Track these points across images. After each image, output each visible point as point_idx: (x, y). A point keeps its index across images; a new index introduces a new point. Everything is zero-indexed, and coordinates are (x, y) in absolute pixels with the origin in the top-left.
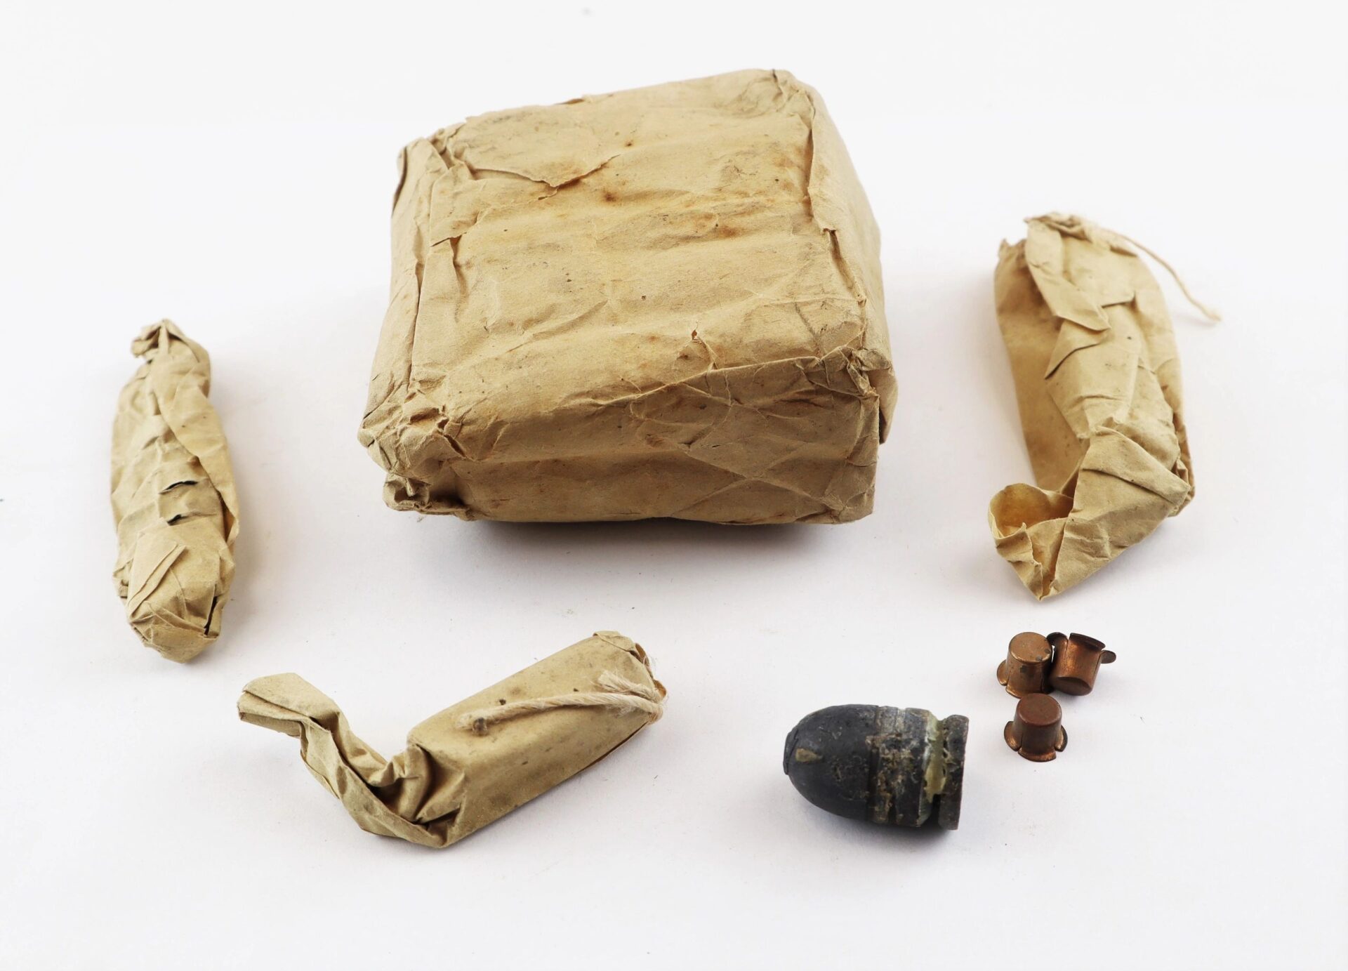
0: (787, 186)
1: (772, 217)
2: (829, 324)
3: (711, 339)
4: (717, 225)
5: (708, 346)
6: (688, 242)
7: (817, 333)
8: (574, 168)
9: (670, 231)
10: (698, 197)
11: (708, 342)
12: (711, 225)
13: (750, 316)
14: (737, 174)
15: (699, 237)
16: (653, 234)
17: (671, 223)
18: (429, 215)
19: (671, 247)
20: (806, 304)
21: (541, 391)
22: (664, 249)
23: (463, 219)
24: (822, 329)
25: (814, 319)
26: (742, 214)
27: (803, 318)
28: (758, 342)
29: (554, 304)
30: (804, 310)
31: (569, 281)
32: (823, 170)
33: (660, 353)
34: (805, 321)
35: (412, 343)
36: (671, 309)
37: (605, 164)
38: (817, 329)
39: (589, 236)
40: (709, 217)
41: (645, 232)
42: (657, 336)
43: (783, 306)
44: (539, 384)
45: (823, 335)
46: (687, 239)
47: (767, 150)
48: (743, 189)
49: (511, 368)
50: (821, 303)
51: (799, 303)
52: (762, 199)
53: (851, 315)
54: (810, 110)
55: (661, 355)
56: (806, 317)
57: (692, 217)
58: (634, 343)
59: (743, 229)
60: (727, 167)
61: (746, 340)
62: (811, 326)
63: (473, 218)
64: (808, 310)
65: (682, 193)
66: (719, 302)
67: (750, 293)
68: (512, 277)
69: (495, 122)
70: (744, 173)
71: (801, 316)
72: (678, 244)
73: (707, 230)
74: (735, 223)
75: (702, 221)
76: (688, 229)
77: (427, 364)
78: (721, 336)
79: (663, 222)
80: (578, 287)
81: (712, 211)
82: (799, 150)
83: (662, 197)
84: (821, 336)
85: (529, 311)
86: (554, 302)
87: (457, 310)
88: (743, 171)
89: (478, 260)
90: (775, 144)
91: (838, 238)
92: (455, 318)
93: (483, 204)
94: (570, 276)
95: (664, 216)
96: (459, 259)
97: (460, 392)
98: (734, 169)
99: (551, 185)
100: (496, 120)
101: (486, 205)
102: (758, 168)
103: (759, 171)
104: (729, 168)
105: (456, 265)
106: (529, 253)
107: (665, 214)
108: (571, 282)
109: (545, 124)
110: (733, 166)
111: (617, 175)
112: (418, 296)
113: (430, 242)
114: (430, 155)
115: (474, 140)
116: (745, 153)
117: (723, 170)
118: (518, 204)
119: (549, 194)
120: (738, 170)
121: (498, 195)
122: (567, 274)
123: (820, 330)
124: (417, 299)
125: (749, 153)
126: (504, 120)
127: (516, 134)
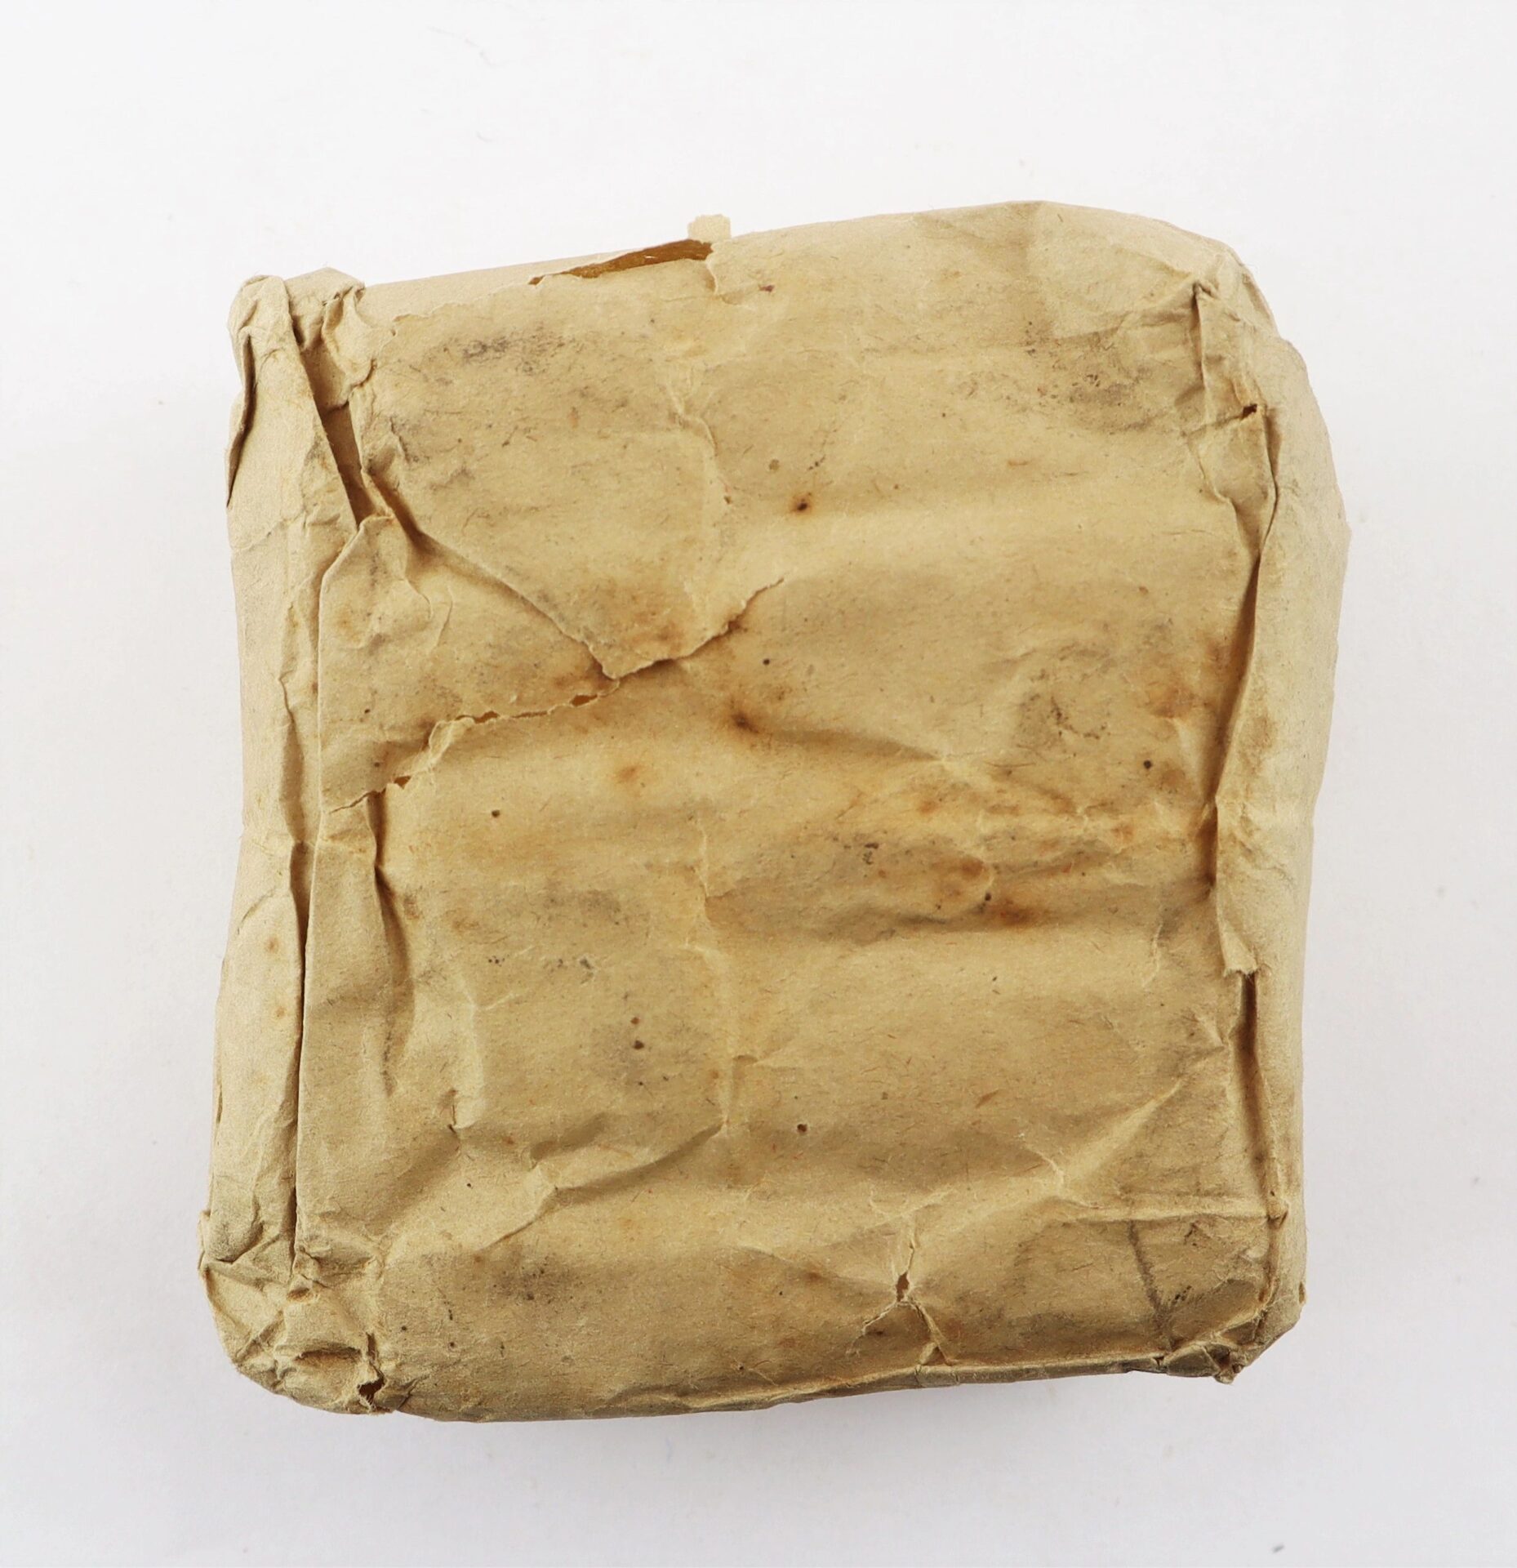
0: (1169, 778)
1: (1118, 887)
2: (1195, 1287)
3: (938, 1303)
4: (988, 898)
5: (929, 1318)
6: (916, 929)
7: (1165, 1306)
8: (661, 620)
9: (880, 896)
10: (953, 786)
11: (930, 1309)
12: (977, 890)
13: (1027, 1250)
14: (1055, 729)
15: (942, 922)
16: (836, 901)
17: (882, 874)
18: (315, 688)
19: (876, 939)
20: (1152, 1224)
21: (571, 1370)
22: (862, 942)
23: (397, 737)
24: (1177, 1297)
25: (1163, 1267)
26: (1052, 870)
27: (1140, 1260)
28: (1035, 1320)
29: (602, 1115)
30: (1149, 1239)
31: (639, 1045)
32: (1264, 727)
33: (828, 1317)
34: (1145, 1268)
35: (295, 1122)
36: (861, 1167)
37: (740, 617)
38: (1166, 1295)
39: (688, 870)
40: (972, 869)
41: (819, 889)
42: (821, 1273)
43: (1101, 1227)
44: (568, 1353)
45: (1177, 1309)
46: (915, 922)
47: (1139, 651)
48: (1061, 786)
49: (510, 1294)
50: (1186, 1228)
51: (1139, 1221)
52: (1100, 827)
53: (1246, 1262)
54: (1265, 494)
55: (826, 1323)
56: (1148, 1258)
57: (934, 866)
58: (772, 1279)
59: (1046, 912)
60: (1034, 698)
61: (1014, 1313)
62: (1156, 1283)
63: (421, 734)
64: (1155, 1241)
65: (917, 755)
66: (966, 1167)
67: (1038, 1158)
68: (511, 995)
69: (468, 356)
70: (1071, 728)
71: (1140, 1255)
72: (892, 932)
73: (965, 905)
74: (1031, 892)
75: (955, 877)
76: (919, 897)
77: (329, 1213)
78: (961, 1299)
79: (863, 870)
80: (658, 1072)
81: (980, 854)
82: (1215, 652)
83: (868, 754)
84: (1171, 1311)
85: (548, 1114)
86: (603, 1109)
87: (388, 1039)
88: (1070, 722)
89: (432, 908)
90: (1160, 628)
91: (1259, 1000)
92: (385, 1073)
93: (443, 695)
94: (641, 1027)
95: (868, 846)
96: (389, 870)
97: (404, 1329)
98: (1049, 709)
99: (605, 671)
100: (472, 351)
101: (450, 700)
102: (1109, 714)
103: (1109, 726)
104: (1038, 703)
105: (382, 885)
106: (550, 919)
107: (871, 841)
108: (642, 1053)
109: (596, 400)
110: (1048, 698)
111: (767, 662)
112: (299, 972)
113: (320, 795)
114: (309, 446)
115: (416, 429)
116: (1084, 653)
117: (1023, 705)
118: (525, 711)
119: (600, 687)
120: (1059, 715)
121: (479, 669)
122: (635, 1021)
123: (1173, 1297)
124: (298, 982)
125: (1093, 654)
126: (491, 353)
127: (522, 425)
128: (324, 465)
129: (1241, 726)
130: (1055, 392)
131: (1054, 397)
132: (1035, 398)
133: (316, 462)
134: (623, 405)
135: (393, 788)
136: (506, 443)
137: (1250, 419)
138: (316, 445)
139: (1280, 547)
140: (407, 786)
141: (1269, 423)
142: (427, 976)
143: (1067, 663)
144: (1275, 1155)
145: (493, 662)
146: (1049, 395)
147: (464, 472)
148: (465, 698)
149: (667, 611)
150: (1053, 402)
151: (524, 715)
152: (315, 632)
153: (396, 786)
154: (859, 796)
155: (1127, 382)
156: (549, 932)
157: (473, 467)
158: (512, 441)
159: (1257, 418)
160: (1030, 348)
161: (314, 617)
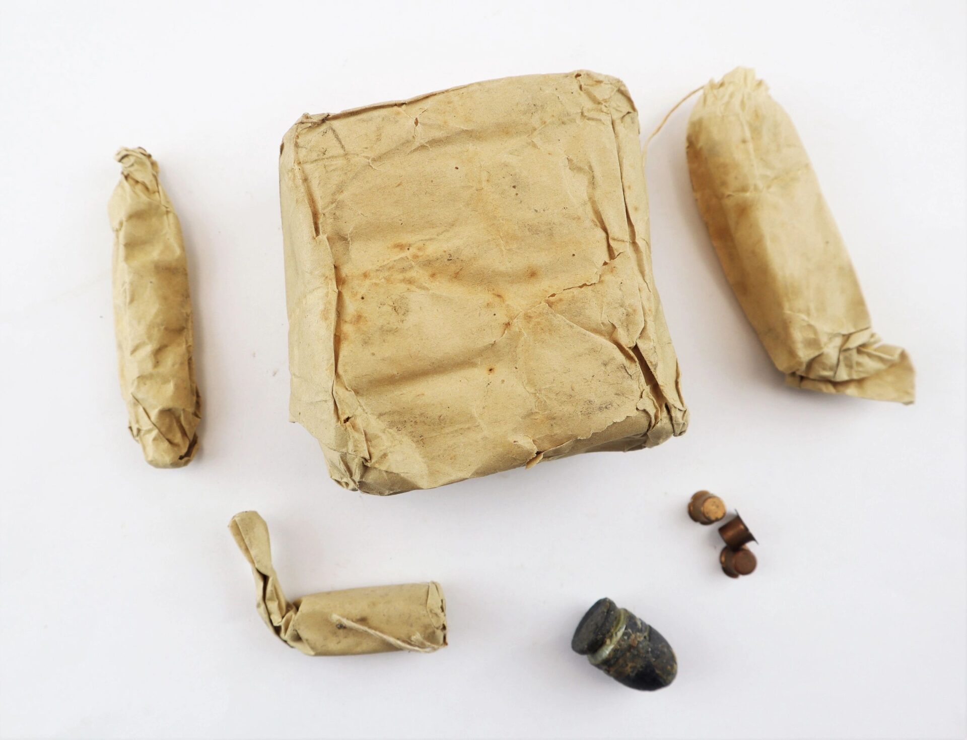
14: (396, 305)
47: (372, 335)
62: (334, 136)
87: (593, 183)
88: (391, 308)
89: (588, 223)
90: (366, 343)
91: (314, 229)
92: (593, 172)
93: (598, 291)
94: (515, 193)
95: (451, 260)
96: (604, 235)
97: (572, 93)
98: (399, 311)
99: (547, 305)
100: (610, 406)
101: (595, 290)
102: (379, 312)
103: (377, 309)
104: (403, 312)
105: (605, 230)
106: (550, 224)
107: (450, 261)
108: (513, 185)
109: (566, 394)
110: (400, 315)
111: (495, 315)
112: (626, 200)
113: (631, 256)
114: (657, 369)
115: (624, 377)
116: (390, 331)
117: (408, 311)
118: (571, 290)
119: (547, 300)
120: (395, 310)
121: (588, 301)
122: (517, 194)
123: (327, 132)
124: (626, 197)
125: (387, 331)
126: (604, 406)
127: (589, 383)
128: (651, 362)
129: (333, 316)
130: (412, 423)
131: (412, 421)
132: (418, 420)
133: (654, 363)
134: (557, 394)
135: (608, 260)
136: (593, 376)
137: (346, 417)
138: (655, 369)
139: (328, 377)
140: (604, 262)
141: (338, 418)
142: (585, 204)
143: (395, 327)
144: (301, 180)
145: (583, 304)
146: (413, 422)
147: (605, 365)
148: (591, 292)
149: (531, 326)
150: (412, 419)
151: (571, 288)
152: (643, 308)
153: (607, 262)
154: (456, 276)
155: (388, 429)
156: (550, 219)
157: (603, 368)
158: (591, 377)
159: (343, 418)
160: (422, 438)
161: (644, 314)
